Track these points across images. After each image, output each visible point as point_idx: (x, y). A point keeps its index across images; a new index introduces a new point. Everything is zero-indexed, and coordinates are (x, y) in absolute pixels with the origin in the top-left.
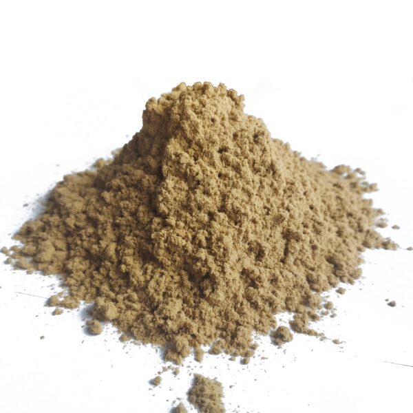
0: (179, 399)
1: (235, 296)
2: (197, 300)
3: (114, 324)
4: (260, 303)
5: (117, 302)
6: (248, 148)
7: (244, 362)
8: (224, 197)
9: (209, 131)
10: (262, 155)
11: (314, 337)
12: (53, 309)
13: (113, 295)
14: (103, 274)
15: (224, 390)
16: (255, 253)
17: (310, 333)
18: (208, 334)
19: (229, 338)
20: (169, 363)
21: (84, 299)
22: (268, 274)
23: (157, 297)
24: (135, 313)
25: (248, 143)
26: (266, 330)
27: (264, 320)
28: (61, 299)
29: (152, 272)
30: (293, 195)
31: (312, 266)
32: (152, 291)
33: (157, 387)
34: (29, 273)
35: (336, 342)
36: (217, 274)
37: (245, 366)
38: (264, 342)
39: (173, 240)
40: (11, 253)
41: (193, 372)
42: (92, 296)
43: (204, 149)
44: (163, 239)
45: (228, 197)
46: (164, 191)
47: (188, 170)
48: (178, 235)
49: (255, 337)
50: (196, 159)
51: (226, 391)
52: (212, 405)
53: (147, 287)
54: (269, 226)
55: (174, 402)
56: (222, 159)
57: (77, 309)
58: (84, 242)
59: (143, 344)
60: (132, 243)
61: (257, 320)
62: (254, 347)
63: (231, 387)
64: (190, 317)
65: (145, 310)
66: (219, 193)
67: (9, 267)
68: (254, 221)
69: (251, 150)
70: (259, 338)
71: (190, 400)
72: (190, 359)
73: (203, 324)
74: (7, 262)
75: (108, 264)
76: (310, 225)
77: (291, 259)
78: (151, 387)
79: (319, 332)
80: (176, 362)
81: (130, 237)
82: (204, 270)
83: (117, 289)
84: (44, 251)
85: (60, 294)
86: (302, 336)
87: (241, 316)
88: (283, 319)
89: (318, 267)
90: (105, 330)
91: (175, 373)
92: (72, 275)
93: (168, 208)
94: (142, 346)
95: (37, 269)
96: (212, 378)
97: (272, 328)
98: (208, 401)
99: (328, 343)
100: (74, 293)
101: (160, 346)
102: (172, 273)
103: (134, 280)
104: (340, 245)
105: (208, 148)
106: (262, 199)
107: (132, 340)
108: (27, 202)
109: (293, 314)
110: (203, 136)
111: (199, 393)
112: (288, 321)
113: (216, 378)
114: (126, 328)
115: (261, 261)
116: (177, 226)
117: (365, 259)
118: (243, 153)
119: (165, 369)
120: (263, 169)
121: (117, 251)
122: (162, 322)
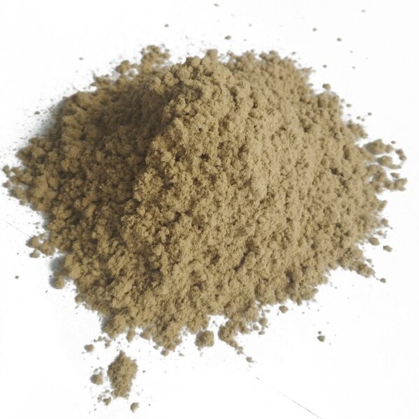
0: (101, 368)
1: (178, 293)
2: (145, 287)
3: (75, 283)
4: (199, 305)
5: (82, 264)
6: (229, 161)
7: (164, 353)
8: (193, 203)
9: (193, 139)
10: (243, 170)
11: (233, 348)
12: (31, 250)
13: (81, 254)
14: (78, 232)
15: (137, 373)
16: (212, 255)
17: (232, 343)
18: (145, 318)
19: (160, 328)
20: (105, 335)
21: (59, 248)
22: (216, 279)
23: (114, 272)
24: (93, 278)
25: (231, 156)
26: (195, 328)
27: (197, 320)
28: (42, 242)
29: (117, 247)
30: (268, 208)
31: (267, 277)
32: (110, 266)
33: (88, 354)
34: (22, 203)
35: (249, 359)
36: (165, 273)
37: (162, 357)
38: (189, 339)
39: (137, 230)
40: (12, 174)
41: (121, 349)
42: (65, 247)
43: (186, 153)
44: (130, 225)
45: (196, 204)
46: (140, 182)
47: (166, 171)
48: (144, 225)
49: (184, 332)
50: (177, 160)
51: (139, 374)
52: (122, 384)
53: (108, 260)
54: (232, 235)
55: (96, 370)
56: (201, 166)
57: (50, 257)
58: (71, 192)
59: (92, 309)
60: (107, 213)
61: (192, 317)
62: (178, 342)
63: (144, 372)
64: (134, 300)
65: (102, 278)
66: (189, 198)
67: (6, 191)
68: (218, 229)
69: (232, 164)
70: (186, 335)
71: (109, 373)
72: (123, 336)
73: (143, 310)
74: (5, 185)
75: (84, 224)
76: (279, 238)
77: (244, 270)
78: (85, 351)
79: (240, 345)
80: (111, 335)
81: (107, 207)
82: (157, 264)
83: (86, 250)
84: (38, 187)
85: (42, 235)
86: (224, 343)
87: (177, 311)
88: (217, 322)
89: (273, 279)
90: (67, 285)
91: (107, 345)
92: (55, 221)
93: (142, 197)
94: (91, 311)
95: (29, 201)
96: (132, 359)
97: (202, 328)
98: (120, 379)
99: (242, 358)
100: (53, 240)
101: (104, 316)
102: (131, 255)
103: (100, 250)
104: (309, 259)
105: (190, 153)
106: (233, 209)
107: (85, 303)
108: (39, 110)
109: (227, 320)
110: (187, 142)
111: (116, 370)
112: (219, 325)
113: (135, 360)
114: (84, 290)
115: (215, 265)
116: (145, 216)
117: (330, 279)
118: (223, 166)
119: (100, 339)
120: (240, 182)
121: (94, 215)
122: (109, 299)
